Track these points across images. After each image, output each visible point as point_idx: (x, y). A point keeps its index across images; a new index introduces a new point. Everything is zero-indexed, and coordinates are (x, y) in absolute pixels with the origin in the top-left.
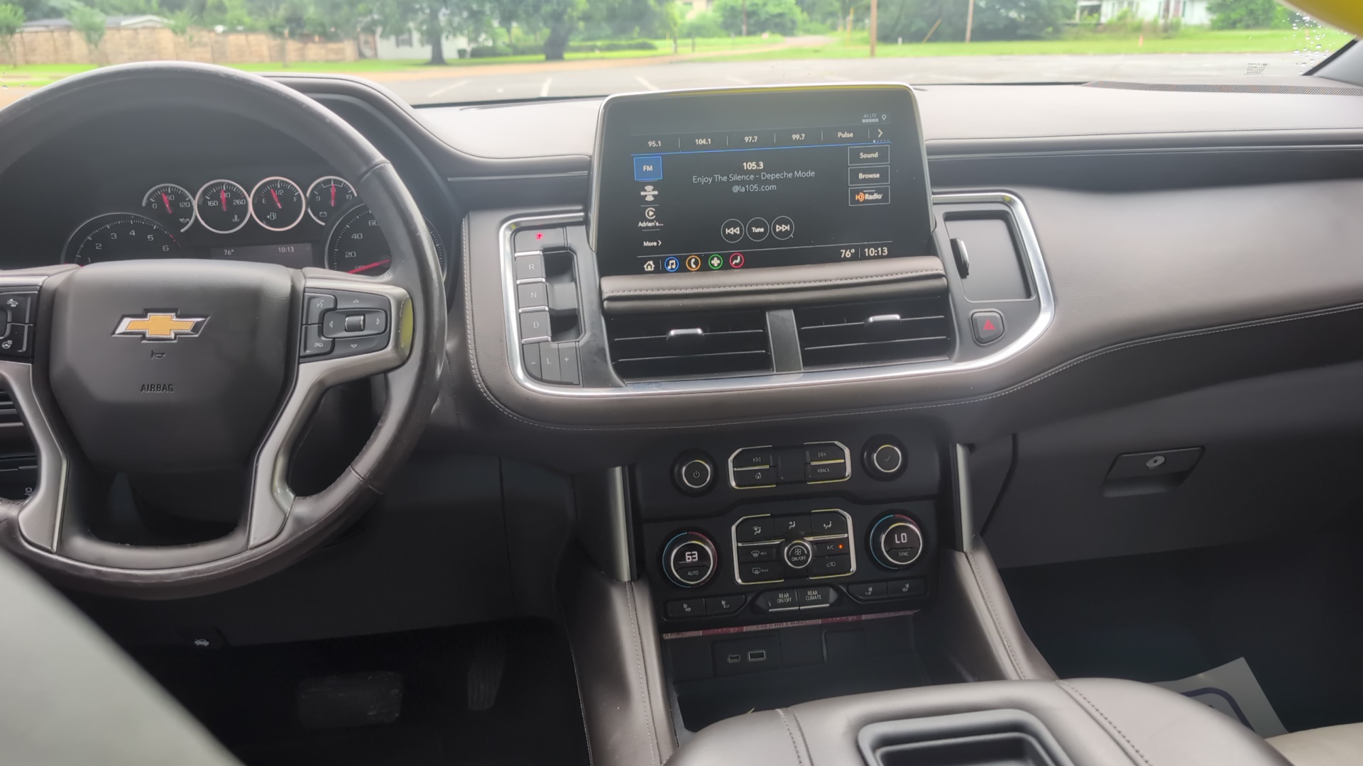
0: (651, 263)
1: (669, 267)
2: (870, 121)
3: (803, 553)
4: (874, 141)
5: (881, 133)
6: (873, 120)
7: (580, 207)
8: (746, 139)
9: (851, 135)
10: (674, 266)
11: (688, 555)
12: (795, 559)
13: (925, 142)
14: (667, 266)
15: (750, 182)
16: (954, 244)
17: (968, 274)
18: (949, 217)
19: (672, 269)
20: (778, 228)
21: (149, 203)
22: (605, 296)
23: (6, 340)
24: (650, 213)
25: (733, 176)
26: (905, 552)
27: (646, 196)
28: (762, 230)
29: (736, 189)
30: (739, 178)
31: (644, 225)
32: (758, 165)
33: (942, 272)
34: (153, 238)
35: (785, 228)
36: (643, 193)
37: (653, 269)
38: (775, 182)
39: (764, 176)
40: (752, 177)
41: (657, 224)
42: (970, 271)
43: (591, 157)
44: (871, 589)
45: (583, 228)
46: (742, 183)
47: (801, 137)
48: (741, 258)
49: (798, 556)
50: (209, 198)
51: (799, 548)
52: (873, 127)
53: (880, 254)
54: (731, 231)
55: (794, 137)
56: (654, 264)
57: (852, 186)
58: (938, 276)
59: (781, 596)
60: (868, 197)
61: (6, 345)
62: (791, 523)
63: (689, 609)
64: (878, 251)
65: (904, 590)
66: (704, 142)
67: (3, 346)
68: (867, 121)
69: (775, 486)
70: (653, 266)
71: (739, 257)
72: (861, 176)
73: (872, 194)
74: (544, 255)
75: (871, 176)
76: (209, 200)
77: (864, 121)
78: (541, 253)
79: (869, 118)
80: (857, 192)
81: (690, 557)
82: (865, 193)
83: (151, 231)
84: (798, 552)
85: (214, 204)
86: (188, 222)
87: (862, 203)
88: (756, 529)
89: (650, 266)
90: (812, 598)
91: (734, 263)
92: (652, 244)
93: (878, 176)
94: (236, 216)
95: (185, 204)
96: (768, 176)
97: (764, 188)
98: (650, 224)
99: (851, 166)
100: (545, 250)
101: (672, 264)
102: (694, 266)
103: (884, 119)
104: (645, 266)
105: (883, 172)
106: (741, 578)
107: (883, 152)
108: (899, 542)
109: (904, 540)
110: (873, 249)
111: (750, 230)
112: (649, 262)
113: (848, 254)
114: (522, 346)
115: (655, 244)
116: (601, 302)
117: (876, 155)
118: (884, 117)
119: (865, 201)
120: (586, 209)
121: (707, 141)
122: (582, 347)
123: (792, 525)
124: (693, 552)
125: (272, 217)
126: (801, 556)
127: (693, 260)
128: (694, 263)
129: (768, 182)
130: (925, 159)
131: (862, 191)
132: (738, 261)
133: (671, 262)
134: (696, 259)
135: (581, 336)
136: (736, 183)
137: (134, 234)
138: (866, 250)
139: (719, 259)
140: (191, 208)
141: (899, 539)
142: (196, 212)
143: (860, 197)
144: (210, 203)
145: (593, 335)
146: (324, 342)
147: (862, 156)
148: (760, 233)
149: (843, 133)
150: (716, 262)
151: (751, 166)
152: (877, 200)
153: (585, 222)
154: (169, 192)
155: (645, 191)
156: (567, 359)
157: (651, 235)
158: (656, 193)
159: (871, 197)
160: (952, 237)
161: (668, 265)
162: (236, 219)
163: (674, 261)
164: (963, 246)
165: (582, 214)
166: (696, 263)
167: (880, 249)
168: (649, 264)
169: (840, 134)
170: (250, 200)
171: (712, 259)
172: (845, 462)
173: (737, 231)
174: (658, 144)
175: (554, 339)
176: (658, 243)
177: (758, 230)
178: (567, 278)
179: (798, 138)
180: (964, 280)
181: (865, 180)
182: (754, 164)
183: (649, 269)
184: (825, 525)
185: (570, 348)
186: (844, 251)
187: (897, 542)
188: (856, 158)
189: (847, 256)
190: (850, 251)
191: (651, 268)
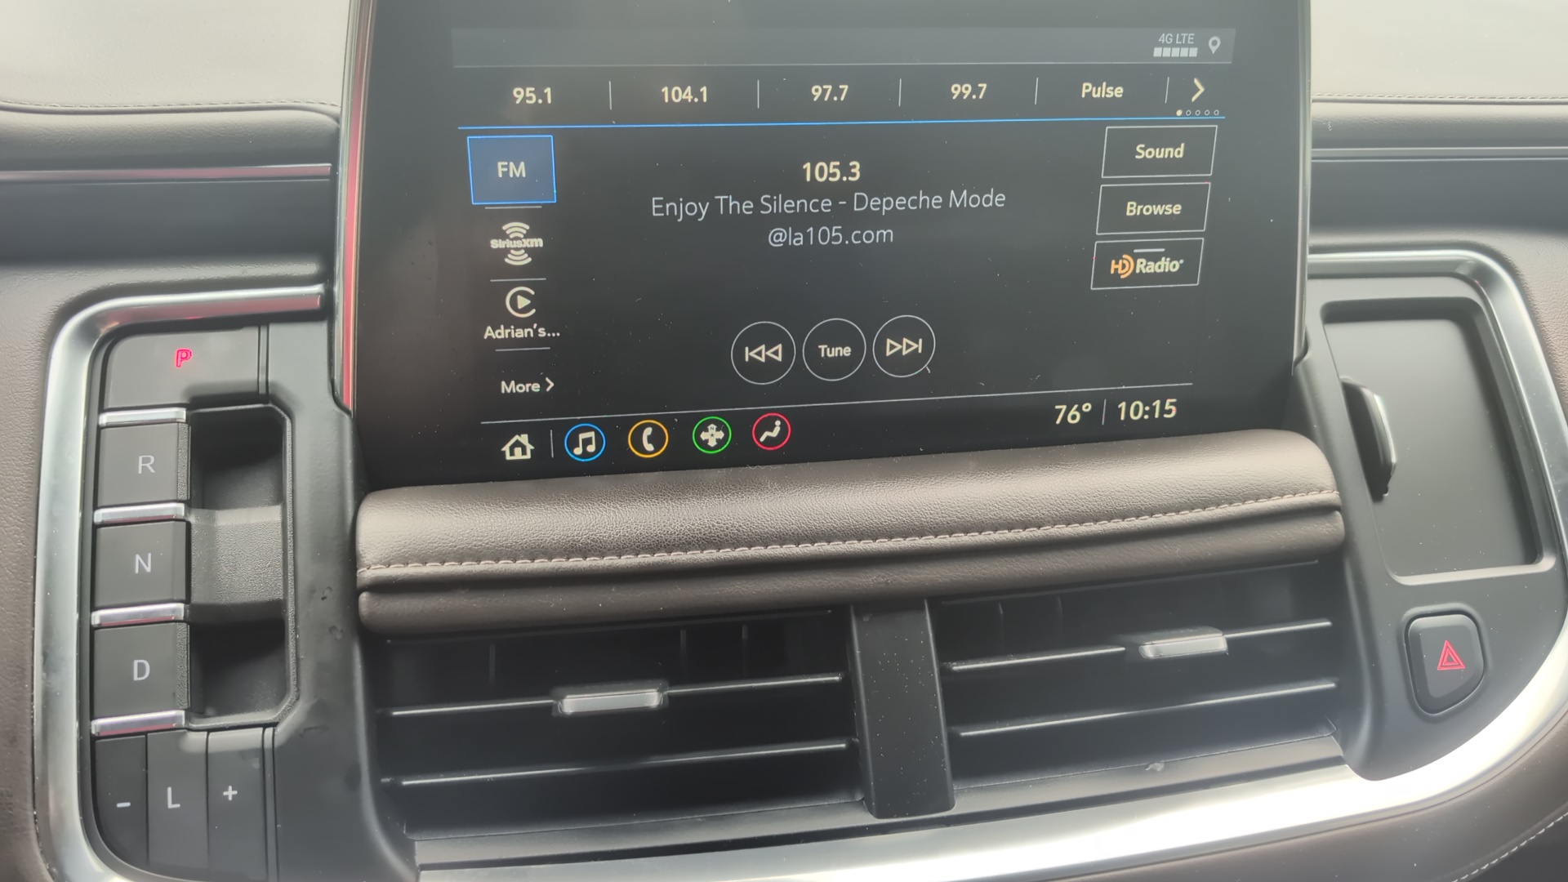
0: (524, 439)
1: (578, 451)
2: (1176, 52)
4: (1179, 113)
5: (1202, 90)
6: (1184, 52)
7: (310, 268)
8: (816, 92)
9: (1119, 92)
10: (591, 448)
13: (1318, 111)
14: (572, 451)
15: (819, 220)
16: (1354, 398)
17: (1389, 490)
18: (1337, 314)
19: (585, 454)
20: (892, 347)
22: (367, 574)
24: (519, 300)
25: (770, 201)
27: (506, 251)
28: (846, 351)
29: (778, 237)
30: (788, 206)
31: (502, 333)
32: (846, 170)
33: (1330, 496)
35: (907, 346)
36: (496, 244)
37: (528, 456)
38: (892, 219)
39: (861, 201)
40: (825, 204)
41: (542, 333)
42: (1391, 484)
43: (337, 119)
45: (319, 330)
46: (798, 221)
47: (976, 90)
48: (783, 426)
52: (1182, 72)
53: (1157, 416)
54: (761, 353)
55: (956, 90)
56: (530, 442)
57: (1102, 237)
58: (1322, 510)
60: (1144, 266)
64: (1153, 409)
66: (687, 95)
68: (1167, 52)
70: (529, 447)
71: (778, 423)
72: (1132, 209)
73: (1155, 258)
74: (190, 420)
75: (1158, 210)
77: (1157, 52)
78: (182, 414)
79: (1174, 45)
80: (1117, 252)
82: (1136, 257)
87: (1127, 281)
89: (519, 449)
91: (762, 439)
92: (525, 388)
93: (1177, 209)
96: (873, 203)
97: (858, 237)
98: (520, 333)
99: (1109, 181)
100: (196, 402)
101: (587, 442)
102: (649, 447)
103: (1214, 49)
104: (506, 449)
105: (1190, 198)
107: (1197, 142)
110: (1140, 404)
111: (813, 353)
112: (517, 437)
113: (1074, 417)
114: (91, 748)
115: (536, 387)
116: (351, 589)
117: (1179, 152)
118: (1214, 44)
119: (1136, 278)
120: (327, 276)
121: (696, 93)
122: (281, 747)
127: (648, 431)
128: (650, 440)
129: (873, 220)
130: (1307, 156)
131: (1128, 249)
132: (775, 433)
133: (582, 436)
134: (656, 428)
135: (285, 705)
136: (781, 220)
138: (1123, 405)
139: (720, 427)
143: (1124, 267)
145: (319, 710)
147: (1143, 153)
148: (839, 358)
149: (1097, 84)
150: (712, 436)
151: (826, 171)
152: (1166, 277)
153: (324, 312)
155: (504, 236)
156: (230, 793)
157: (521, 363)
158: (538, 242)
159: (1152, 268)
160: (1352, 379)
161: (573, 443)
163: (592, 434)
164: (1378, 405)
165: (318, 288)
166: (656, 439)
167: (1157, 403)
168: (518, 444)
169: (1087, 88)
171: (704, 428)
173: (777, 353)
174: (544, 97)
175: (197, 709)
176: (544, 385)
177: (834, 353)
178: (262, 482)
179: (967, 93)
180: (1379, 507)
181: (1141, 222)
182: (833, 167)
183: (518, 455)
185: (244, 754)
186: (1064, 407)
188: (1123, 160)
189: (1070, 420)
190: (1079, 409)
191: (524, 453)
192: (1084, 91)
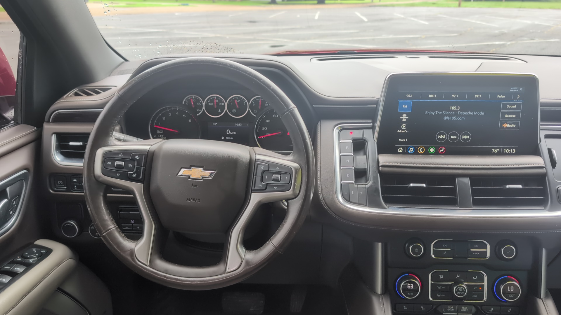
0: (401, 148)
1: (410, 151)
2: (514, 91)
3: (463, 291)
4: (515, 100)
5: (519, 97)
6: (516, 91)
7: (371, 121)
8: (453, 96)
9: (504, 97)
10: (412, 151)
11: (409, 285)
12: (459, 293)
13: (541, 101)
14: (409, 151)
15: (452, 115)
16: (550, 151)
17: (556, 167)
18: (547, 137)
19: (411, 152)
20: (463, 137)
21: (185, 102)
22: (380, 164)
23: (134, 173)
24: (404, 126)
25: (445, 112)
26: (512, 295)
27: (403, 119)
28: (456, 137)
29: (445, 118)
30: (447, 113)
31: (400, 131)
32: (457, 108)
33: (544, 165)
34: (185, 116)
35: (466, 137)
36: (401, 118)
37: (402, 151)
38: (464, 116)
39: (459, 113)
40: (453, 113)
41: (406, 132)
42: (557, 165)
43: (378, 99)
44: (492, 309)
45: (372, 130)
46: (449, 116)
47: (479, 96)
48: (444, 149)
49: (460, 292)
50: (209, 102)
51: (461, 288)
52: (516, 94)
53: (511, 152)
54: (441, 137)
55: (476, 96)
56: (403, 149)
57: (501, 120)
58: (542, 167)
59: (449, 307)
60: (508, 126)
61: (134, 176)
62: (457, 275)
63: (406, 308)
64: (511, 151)
65: (509, 311)
66: (433, 96)
67: (133, 176)
68: (513, 91)
69: (452, 258)
70: (402, 150)
71: (443, 149)
72: (506, 116)
73: (511, 124)
74: (353, 142)
75: (511, 116)
76: (209, 103)
77: (511, 90)
78: (352, 141)
79: (514, 89)
80: (504, 123)
81: (410, 286)
82: (507, 124)
83: (184, 113)
84: (460, 290)
85: (211, 104)
86: (200, 111)
87: (506, 128)
88: (441, 276)
89: (401, 150)
90: (464, 310)
91: (440, 151)
92: (403, 140)
93: (515, 116)
94: (219, 110)
95: (200, 103)
96: (461, 113)
97: (459, 119)
98: (403, 131)
99: (502, 111)
100: (354, 140)
101: (411, 150)
102: (421, 151)
103: (521, 90)
104: (399, 150)
105: (518, 115)
106: (431, 297)
107: (518, 105)
108: (509, 290)
109: (512, 289)
110: (508, 150)
111: (450, 137)
112: (400, 148)
113: (496, 151)
114: (341, 185)
115: (404, 140)
116: (378, 167)
117: (515, 107)
118: (521, 89)
119: (507, 127)
120: (374, 122)
121: (434, 96)
122: (368, 187)
123: (458, 276)
124: (411, 285)
125: (234, 111)
126: (462, 292)
127: (421, 149)
128: (422, 150)
129: (461, 116)
130: (539, 108)
131: (506, 123)
132: (442, 150)
133: (411, 149)
134: (423, 149)
135: (368, 182)
136: (446, 115)
137: (178, 114)
138: (505, 150)
139: (433, 149)
140: (202, 105)
141: (510, 289)
142: (204, 108)
143: (505, 126)
144: (209, 104)
145: (374, 182)
146: (263, 185)
147: (508, 107)
148: (454, 138)
149: (500, 95)
150: (432, 150)
151: (454, 108)
152: (513, 128)
153: (373, 128)
154: (194, 98)
155: (403, 116)
156: (361, 193)
157: (403, 136)
158: (407, 118)
159: (510, 126)
160: (550, 147)
161: (409, 150)
162: (219, 111)
163: (412, 149)
164: (554, 152)
165: (371, 124)
166: (423, 150)
167: (511, 150)
168: (400, 149)
169: (498, 96)
170: (226, 104)
171: (431, 149)
172: (487, 251)
173: (444, 137)
174: (411, 96)
175: (356, 182)
176: (406, 140)
177: (453, 137)
178: (362, 153)
179: (478, 97)
180: (553, 169)
181: (508, 118)
182: (455, 107)
183: (400, 151)
184: (473, 278)
185: (363, 188)
186: (494, 149)
187: (508, 290)
188: (505, 107)
189: (495, 152)
190: (497, 150)
191: (401, 151)
192: (498, 97)
